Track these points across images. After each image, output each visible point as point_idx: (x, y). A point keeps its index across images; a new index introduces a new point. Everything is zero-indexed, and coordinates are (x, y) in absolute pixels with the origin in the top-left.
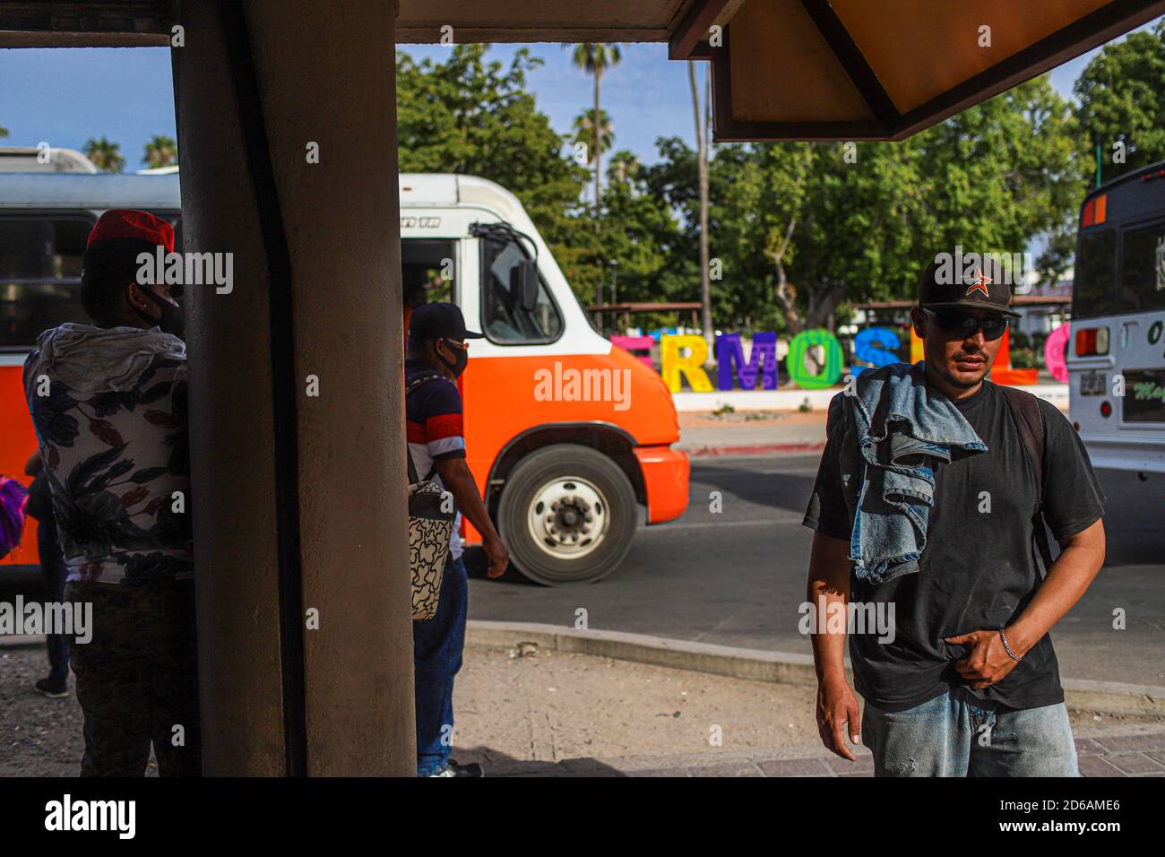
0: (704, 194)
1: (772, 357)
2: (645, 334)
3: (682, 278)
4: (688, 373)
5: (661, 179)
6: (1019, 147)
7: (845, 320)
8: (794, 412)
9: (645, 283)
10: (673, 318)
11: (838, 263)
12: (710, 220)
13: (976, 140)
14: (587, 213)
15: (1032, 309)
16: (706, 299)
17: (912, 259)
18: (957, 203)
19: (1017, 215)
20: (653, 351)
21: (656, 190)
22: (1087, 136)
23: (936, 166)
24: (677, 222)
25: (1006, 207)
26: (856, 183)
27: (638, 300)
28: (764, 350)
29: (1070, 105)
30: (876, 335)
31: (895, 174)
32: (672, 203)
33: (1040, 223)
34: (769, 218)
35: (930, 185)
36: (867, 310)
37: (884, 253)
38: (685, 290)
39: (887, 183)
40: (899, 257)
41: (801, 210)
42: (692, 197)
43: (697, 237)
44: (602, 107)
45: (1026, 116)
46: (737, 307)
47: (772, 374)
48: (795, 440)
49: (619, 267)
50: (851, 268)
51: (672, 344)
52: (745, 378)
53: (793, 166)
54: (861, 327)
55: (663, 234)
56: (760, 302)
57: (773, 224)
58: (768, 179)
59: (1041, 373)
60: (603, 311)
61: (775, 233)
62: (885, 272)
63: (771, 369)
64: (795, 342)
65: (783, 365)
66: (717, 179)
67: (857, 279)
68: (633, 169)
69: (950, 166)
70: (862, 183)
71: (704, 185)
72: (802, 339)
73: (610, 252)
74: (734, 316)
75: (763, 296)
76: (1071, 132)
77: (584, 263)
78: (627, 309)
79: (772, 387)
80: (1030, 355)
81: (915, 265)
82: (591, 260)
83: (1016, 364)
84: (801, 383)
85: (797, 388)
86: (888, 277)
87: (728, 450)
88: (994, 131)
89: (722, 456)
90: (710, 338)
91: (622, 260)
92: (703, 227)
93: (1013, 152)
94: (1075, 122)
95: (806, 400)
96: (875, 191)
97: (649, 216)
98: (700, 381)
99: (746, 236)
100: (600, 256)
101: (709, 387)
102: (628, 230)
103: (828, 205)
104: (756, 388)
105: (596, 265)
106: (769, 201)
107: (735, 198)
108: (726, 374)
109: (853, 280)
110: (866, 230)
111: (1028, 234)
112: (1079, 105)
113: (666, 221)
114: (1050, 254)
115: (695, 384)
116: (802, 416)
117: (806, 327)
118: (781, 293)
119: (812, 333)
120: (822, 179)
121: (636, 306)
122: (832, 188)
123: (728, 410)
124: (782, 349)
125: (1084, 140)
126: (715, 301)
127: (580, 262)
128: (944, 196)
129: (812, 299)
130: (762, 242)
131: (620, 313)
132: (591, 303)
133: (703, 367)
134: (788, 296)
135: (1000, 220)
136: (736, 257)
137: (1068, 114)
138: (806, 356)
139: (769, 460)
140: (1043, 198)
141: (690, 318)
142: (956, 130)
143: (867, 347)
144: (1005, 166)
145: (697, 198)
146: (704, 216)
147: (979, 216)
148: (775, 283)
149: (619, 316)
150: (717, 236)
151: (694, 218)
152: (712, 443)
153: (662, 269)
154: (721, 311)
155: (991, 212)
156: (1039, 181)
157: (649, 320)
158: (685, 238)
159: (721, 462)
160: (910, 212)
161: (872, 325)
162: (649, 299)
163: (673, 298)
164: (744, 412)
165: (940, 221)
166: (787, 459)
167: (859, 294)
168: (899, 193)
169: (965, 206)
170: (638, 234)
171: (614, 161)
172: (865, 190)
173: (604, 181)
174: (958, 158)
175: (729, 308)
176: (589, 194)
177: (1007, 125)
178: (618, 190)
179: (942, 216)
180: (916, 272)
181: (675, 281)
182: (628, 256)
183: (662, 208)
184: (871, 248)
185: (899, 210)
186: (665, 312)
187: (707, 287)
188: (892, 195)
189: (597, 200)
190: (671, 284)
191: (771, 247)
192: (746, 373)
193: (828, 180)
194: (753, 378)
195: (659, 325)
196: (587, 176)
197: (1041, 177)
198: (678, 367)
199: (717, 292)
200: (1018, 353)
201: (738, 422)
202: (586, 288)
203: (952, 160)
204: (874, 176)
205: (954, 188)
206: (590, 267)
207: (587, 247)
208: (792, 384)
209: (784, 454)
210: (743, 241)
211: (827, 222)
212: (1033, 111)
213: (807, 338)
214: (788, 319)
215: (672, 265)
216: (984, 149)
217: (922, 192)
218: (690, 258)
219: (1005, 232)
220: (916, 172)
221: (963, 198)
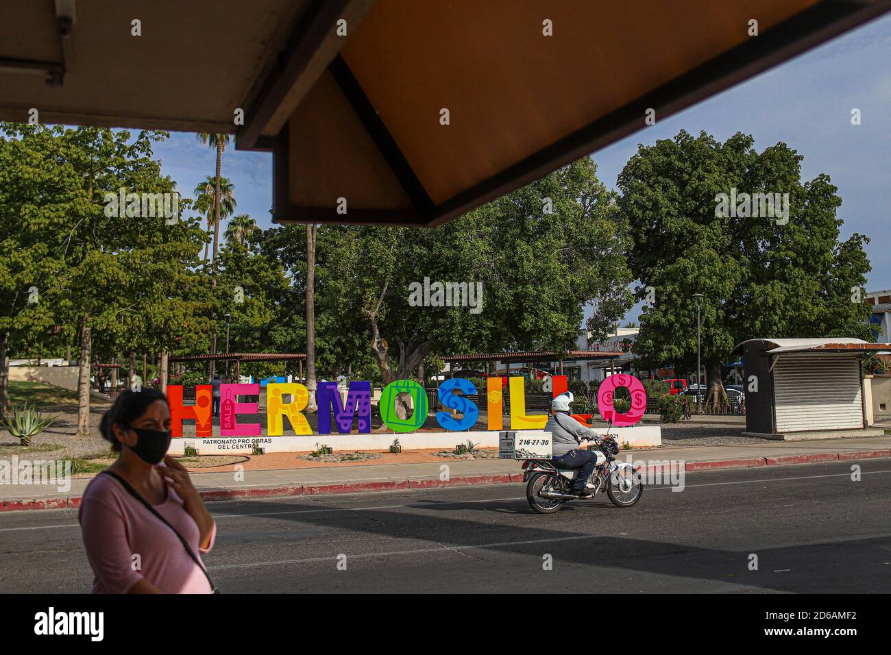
0: (312, 258)
1: (366, 404)
2: (256, 381)
3: (290, 331)
4: (291, 417)
5: (274, 242)
6: (572, 227)
7: (434, 370)
8: (385, 452)
9: (257, 335)
10: (282, 366)
11: (424, 321)
12: (316, 280)
13: (539, 220)
14: (205, 270)
15: (590, 361)
16: (311, 350)
17: (488, 319)
18: (523, 273)
19: (573, 283)
20: (261, 395)
21: (270, 252)
22: (627, 221)
23: (507, 240)
24: (288, 280)
25: (564, 276)
26: (440, 251)
27: (249, 349)
28: (359, 397)
29: (613, 194)
30: (457, 384)
31: (472, 245)
32: (283, 264)
33: (591, 291)
34: (365, 280)
35: (502, 257)
36: (452, 362)
38: (292, 341)
39: (466, 254)
41: (393, 274)
42: (301, 259)
43: (304, 295)
44: (223, 175)
45: (579, 201)
46: (339, 358)
47: (366, 419)
48: (384, 479)
49: (234, 320)
50: (435, 326)
51: (276, 391)
52: (342, 422)
53: (387, 236)
54: (448, 376)
55: (274, 291)
56: (360, 354)
57: (369, 286)
58: (365, 247)
59: (597, 416)
60: (217, 359)
61: (370, 293)
62: (465, 330)
63: (365, 414)
64: (387, 389)
65: (376, 409)
66: (322, 244)
67: (441, 335)
68: (250, 232)
69: (518, 242)
70: (446, 252)
71: (312, 249)
72: (394, 387)
73: (224, 306)
74: (336, 365)
75: (363, 347)
76: (615, 216)
77: (200, 316)
78: (239, 358)
79: (366, 431)
80: (587, 401)
81: (490, 324)
82: (207, 313)
84: (393, 427)
85: (389, 431)
86: (467, 334)
87: (323, 488)
88: (554, 213)
89: (318, 495)
90: (313, 385)
91: (236, 313)
92: (311, 285)
93: (567, 231)
94: (618, 208)
95: (396, 442)
96: (456, 260)
97: (263, 273)
98: (301, 424)
99: (345, 296)
100: (215, 309)
101: (310, 431)
102: (243, 287)
104: (352, 431)
105: (211, 318)
106: (366, 266)
107: (336, 262)
108: (325, 419)
109: (438, 335)
111: (583, 300)
112: (621, 194)
113: (279, 279)
114: (599, 316)
115: (298, 429)
116: (392, 456)
117: (397, 377)
118: (375, 346)
119: (401, 382)
120: (412, 248)
121: (246, 355)
122: (420, 256)
123: (327, 451)
124: (377, 396)
125: (625, 223)
126: (319, 351)
127: (194, 315)
128: (513, 265)
129: (402, 352)
130: (359, 302)
131: (233, 361)
132: (208, 352)
133: (304, 412)
134: (381, 348)
135: (559, 287)
136: (336, 313)
137: (613, 201)
138: (397, 402)
139: (360, 498)
140: (593, 269)
141: (297, 367)
142: (523, 210)
143: (450, 393)
144: (563, 243)
145: (306, 260)
146: (311, 277)
147: (542, 283)
148: (371, 337)
149: (231, 364)
150: (322, 294)
151: (302, 277)
152: (307, 482)
153: (272, 323)
154: (324, 360)
155: (551, 280)
156: (590, 256)
157: (260, 368)
158: (294, 295)
159: (315, 500)
160: (486, 278)
161: (457, 375)
162: (261, 350)
163: (281, 348)
164: (340, 453)
165: (510, 287)
166: (374, 496)
167: (442, 347)
168: (475, 261)
169: (530, 275)
170: (252, 290)
171: (233, 224)
172: (448, 259)
173: (222, 241)
174: (524, 233)
175: (332, 358)
176: (206, 253)
177: (563, 209)
178: (236, 250)
179: (513, 282)
180: (490, 329)
181: (285, 334)
182: (243, 310)
183: (274, 268)
185: (477, 277)
186: (274, 361)
187: (311, 339)
188: (470, 264)
189: (215, 259)
190: (280, 335)
191: (367, 306)
193: (417, 249)
194: (349, 422)
195: (269, 374)
196: (205, 238)
197: (591, 253)
198: (281, 412)
199: (321, 343)
201: (334, 462)
202: (200, 337)
203: (519, 236)
204: (455, 247)
205: (521, 259)
206: (205, 318)
207: (204, 301)
208: (384, 428)
209: (373, 492)
210: (342, 300)
212: (584, 198)
213: (397, 387)
214: (382, 369)
215: (283, 319)
216: (545, 227)
217: (495, 262)
218: (298, 313)
219: (563, 298)
220: (490, 245)
221: (527, 266)
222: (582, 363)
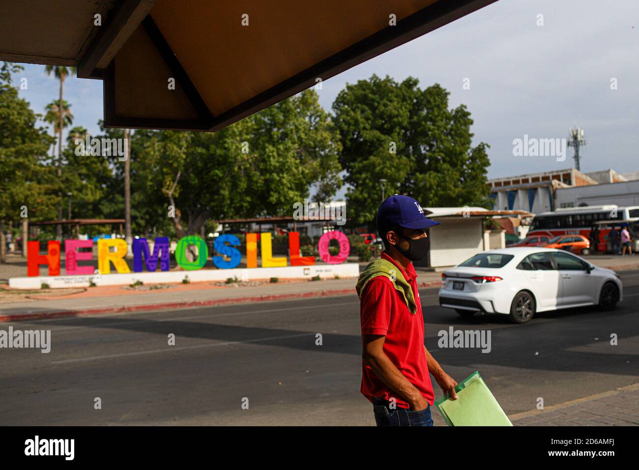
0: (128, 155)
1: (166, 252)
2: (90, 238)
3: (113, 205)
4: (115, 261)
6: (303, 136)
7: (212, 229)
8: (179, 284)
9: (90, 207)
10: (108, 228)
11: (205, 197)
12: (131, 170)
13: (281, 131)
14: (53, 163)
15: (314, 223)
16: (128, 217)
17: (247, 195)
18: (270, 165)
19: (303, 173)
20: (94, 248)
22: (338, 132)
23: (259, 144)
24: (111, 171)
25: (297, 168)
26: (215, 151)
27: (85, 217)
28: (161, 247)
29: (329, 115)
30: (227, 238)
31: (237, 147)
32: (108, 159)
33: (314, 177)
34: (165, 170)
35: (256, 155)
36: (224, 224)
37: (231, 191)
38: (115, 212)
39: (232, 153)
40: (240, 194)
41: (184, 166)
43: (123, 180)
44: (64, 98)
45: (307, 119)
46: (147, 222)
47: (166, 262)
48: (179, 301)
49: (73, 197)
50: (213, 200)
51: (105, 245)
52: (150, 264)
53: (179, 141)
54: (220, 233)
55: (102, 178)
56: (161, 219)
58: (164, 147)
59: (317, 258)
60: (62, 224)
61: (168, 180)
62: (232, 203)
63: (165, 259)
64: (180, 242)
65: (173, 257)
66: (135, 146)
67: (217, 206)
68: (84, 138)
69: (267, 145)
70: (219, 152)
71: (128, 149)
72: (185, 241)
73: (67, 188)
74: (146, 227)
75: (164, 215)
76: (330, 129)
77: (50, 194)
78: (78, 223)
79: (166, 269)
80: (312, 249)
81: (248, 199)
82: (55, 192)
83: (304, 254)
84: (184, 267)
85: (182, 270)
86: (233, 206)
87: (138, 308)
88: (290, 127)
89: (134, 312)
90: (130, 240)
91: (75, 193)
92: (127, 174)
93: (300, 138)
94: (332, 124)
95: (187, 277)
96: (226, 157)
97: (94, 165)
98: (122, 266)
99: (151, 181)
100: (60, 190)
101: (128, 270)
102: (80, 175)
103: (200, 164)
104: (157, 270)
105: (57, 196)
106: (165, 160)
107: (145, 158)
108: (139, 263)
109: (214, 207)
110: (221, 178)
111: (309, 183)
112: (334, 115)
113: (105, 169)
114: (320, 194)
115: (119, 269)
116: (184, 286)
117: (186, 234)
118: (172, 214)
119: (190, 238)
120: (196, 149)
121: (84, 221)
122: (201, 154)
123: (140, 283)
124: (173, 247)
125: (336, 134)
126: (134, 218)
127: (46, 194)
128: (264, 161)
129: (190, 217)
130: (161, 184)
131: (74, 225)
132: (56, 219)
133: (124, 258)
134: (176, 215)
135: (294, 175)
136: (145, 192)
137: (329, 119)
138: (187, 250)
139: (163, 313)
140: (316, 163)
141: (119, 228)
142: (271, 125)
143: (222, 245)
144: (296, 146)
146: (127, 169)
147: (283, 173)
149: (72, 227)
150: (135, 180)
151: (121, 169)
152: (127, 304)
153: (101, 199)
154: (138, 225)
155: (289, 170)
156: (314, 155)
157: (93, 229)
158: (116, 180)
159: (133, 315)
160: (246, 169)
161: (227, 232)
162: (93, 217)
163: (107, 216)
164: (149, 285)
165: (262, 174)
166: (172, 312)
167: (217, 215)
168: (239, 158)
169: (275, 166)
170: (87, 177)
171: (72, 132)
172: (220, 156)
173: (65, 144)
174: (271, 140)
175: (142, 222)
176: (54, 151)
177: (297, 124)
178: (74, 150)
179: (263, 172)
180: (249, 202)
181: (110, 207)
182: (80, 190)
183: (101, 162)
184: (224, 189)
185: (240, 168)
186: (103, 225)
187: (128, 210)
188: (235, 158)
189: (60, 155)
190: (106, 208)
191: (166, 187)
192: (150, 262)
193: (199, 150)
194: (155, 264)
195: (100, 233)
196: (52, 141)
197: (315, 152)
198: (108, 258)
199: (135, 213)
200: (305, 248)
201: (145, 290)
202: (50, 209)
203: (268, 142)
204: (225, 148)
205: (269, 157)
206: (53, 196)
207: (52, 184)
208: (179, 267)
209: (171, 309)
210: (149, 183)
211: (199, 173)
212: (310, 117)
213: (187, 241)
214: (177, 229)
215: (108, 197)
216: (285, 135)
217: (252, 158)
218: (118, 193)
219: (296, 182)
220: (249, 147)
221: (273, 162)
222: (308, 225)
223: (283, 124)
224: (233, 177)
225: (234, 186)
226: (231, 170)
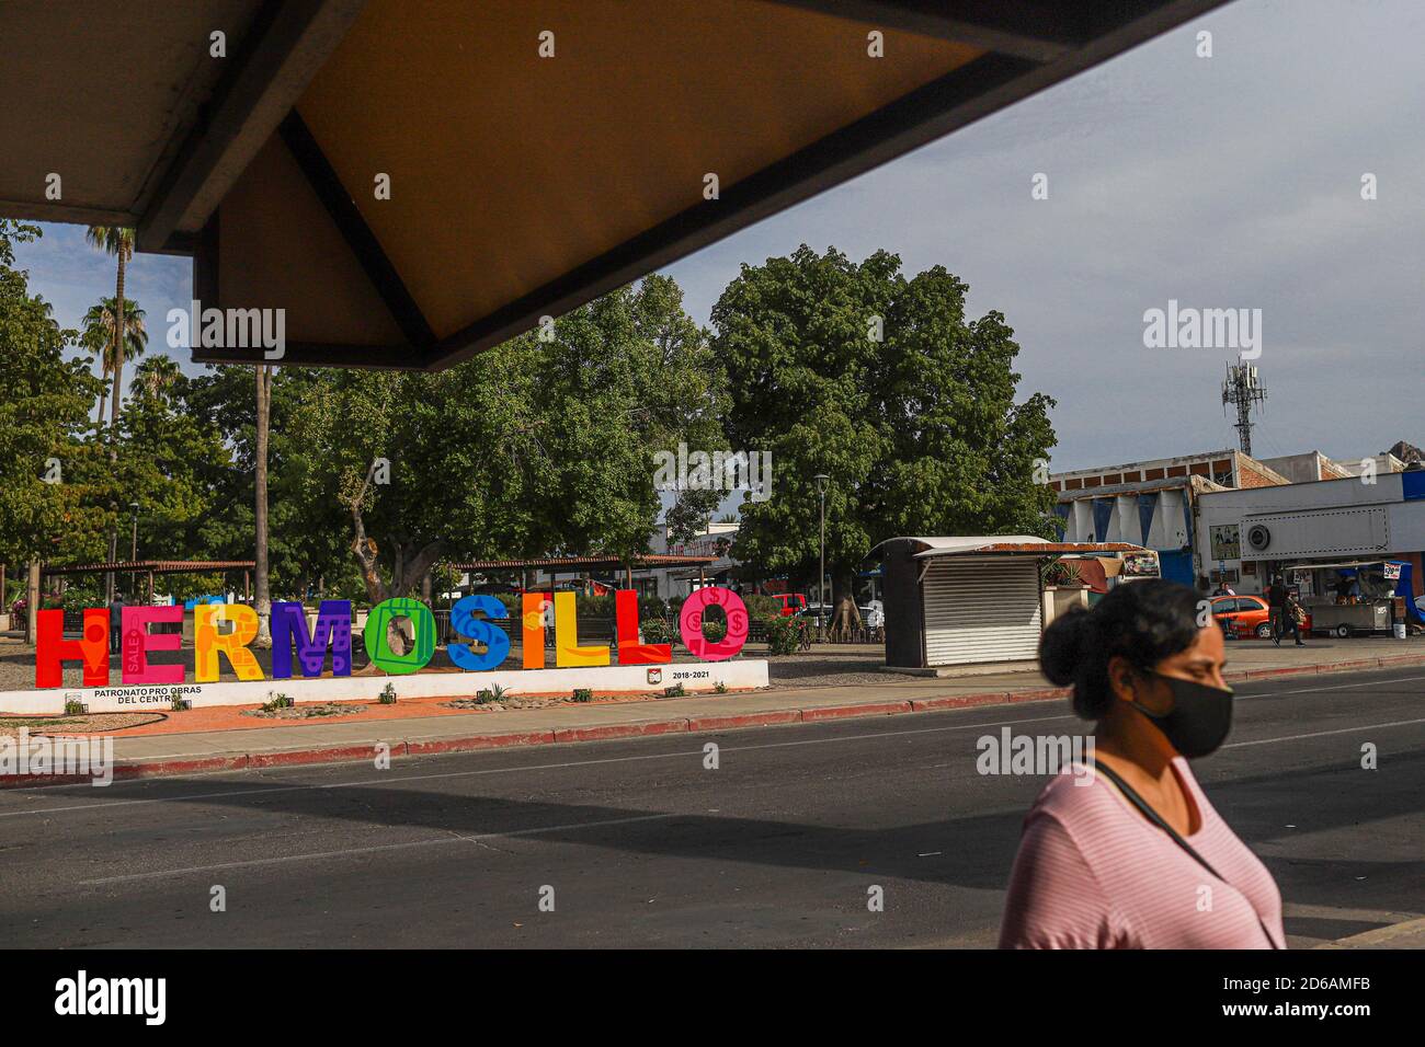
0: (264, 420)
1: (344, 633)
2: (178, 602)
3: (231, 528)
4: (230, 653)
5: (206, 395)
6: (646, 379)
7: (446, 584)
8: (372, 703)
9: (181, 534)
10: (218, 580)
11: (432, 512)
12: (270, 453)
13: (599, 367)
14: (99, 438)
15: (670, 570)
16: (262, 555)
17: (524, 508)
18: (575, 443)
20: (186, 623)
21: (200, 410)
22: (724, 371)
23: (553, 397)
24: (229, 453)
26: (455, 412)
27: (169, 556)
28: (334, 623)
29: (705, 333)
30: (479, 602)
31: (503, 403)
32: (220, 429)
34: (344, 452)
35: (544, 420)
36: (472, 571)
37: (488, 501)
38: (235, 543)
39: (492, 416)
40: (508, 506)
41: (386, 444)
42: (248, 421)
43: (253, 474)
44: (127, 296)
45: (656, 342)
46: (306, 566)
47: (345, 655)
49: (143, 510)
50: (448, 518)
51: (209, 617)
52: (309, 660)
53: (377, 389)
54: (465, 592)
55: (208, 470)
56: (337, 561)
57: (350, 461)
58: (344, 404)
59: (679, 647)
60: (116, 570)
61: (351, 473)
62: (490, 525)
63: (343, 649)
64: (376, 611)
65: (359, 641)
66: (281, 400)
67: (455, 532)
68: (169, 381)
69: (568, 399)
70: (463, 413)
71: (264, 407)
72: (385, 609)
73: (129, 490)
74: (301, 578)
75: (341, 552)
76: (708, 365)
77: (91, 505)
78: (151, 567)
79: (344, 672)
80: (666, 626)
81: (526, 516)
82: (103, 501)
83: (649, 637)
84: (383, 666)
85: (379, 673)
86: (493, 531)
87: (278, 757)
88: (619, 359)
89: (270, 767)
90: (266, 608)
91: (148, 503)
92: (262, 461)
93: (639, 384)
94: (711, 354)
95: (389, 687)
96: (478, 424)
97: (191, 443)
98: (247, 665)
99: (313, 477)
100: (115, 495)
101: (259, 674)
102: (159, 463)
103: (420, 439)
104: (323, 673)
105: (108, 509)
106: (344, 432)
107: (301, 427)
108: (283, 657)
109: (450, 533)
110: (466, 471)
112: (716, 333)
113: (214, 451)
114: (684, 506)
115: (241, 671)
116: (383, 707)
117: (390, 593)
118: (358, 549)
119: (396, 601)
120: (413, 406)
121: (163, 564)
122: (425, 418)
123: (286, 702)
124: (362, 620)
125: (721, 375)
126: (275, 558)
127: (82, 504)
128: (561, 433)
129: (399, 556)
130: (334, 484)
131: (142, 573)
132: (104, 560)
133: (251, 646)
134: (368, 553)
135: (627, 464)
136: (299, 502)
137: (705, 343)
138: (390, 630)
139: (334, 769)
141: (242, 581)
142: (576, 354)
143: (469, 617)
144: (632, 401)
145: (255, 423)
146: (263, 447)
147: (602, 459)
148: (353, 535)
149: (139, 577)
150: (278, 473)
151: (249, 448)
152: (254, 750)
153: (204, 515)
154: (285, 573)
155: (615, 453)
156: (670, 420)
157: (184, 583)
158: (238, 474)
159: (267, 775)
160: (520, 451)
161: (480, 590)
162: (186, 556)
163: (217, 553)
164: (304, 705)
165: (556, 464)
166: (355, 767)
167: (458, 550)
168: (506, 426)
169: (585, 447)
170: (173, 467)
171: (143, 368)
172: (466, 423)
173: (126, 393)
174: (576, 387)
175: (295, 567)
176: (101, 412)
177: (634, 352)
178: (147, 408)
179: (560, 457)
180: (527, 524)
181: (223, 532)
182: (159, 497)
183: (206, 435)
184: (474, 495)
185: (508, 449)
186: (207, 572)
187: (263, 540)
188: (499, 430)
189: (115, 421)
190: (216, 535)
191: (346, 490)
192: (308, 654)
193: (421, 408)
194: (319, 660)
195: (200, 591)
196: (99, 388)
197: (673, 416)
198: (217, 646)
199: (278, 546)
200: (651, 624)
201: (297, 718)
202: (90, 538)
203: (570, 391)
204: (477, 406)
205: (573, 424)
206: (98, 509)
207: (97, 484)
208: (371, 667)
210: (310, 482)
211: (418, 460)
212: (664, 338)
213: (390, 608)
214: (369, 583)
215: (219, 511)
216: (607, 378)
217: (535, 428)
218: (242, 501)
219: (632, 479)
220: (527, 403)
221: (582, 435)
222: (659, 573)
223: (605, 353)
224: (493, 468)
225: (497, 488)
226: (488, 453)
